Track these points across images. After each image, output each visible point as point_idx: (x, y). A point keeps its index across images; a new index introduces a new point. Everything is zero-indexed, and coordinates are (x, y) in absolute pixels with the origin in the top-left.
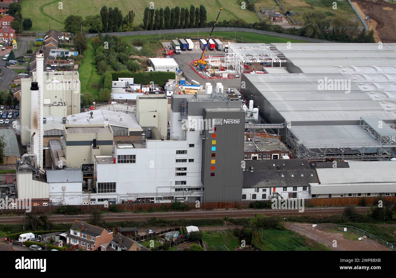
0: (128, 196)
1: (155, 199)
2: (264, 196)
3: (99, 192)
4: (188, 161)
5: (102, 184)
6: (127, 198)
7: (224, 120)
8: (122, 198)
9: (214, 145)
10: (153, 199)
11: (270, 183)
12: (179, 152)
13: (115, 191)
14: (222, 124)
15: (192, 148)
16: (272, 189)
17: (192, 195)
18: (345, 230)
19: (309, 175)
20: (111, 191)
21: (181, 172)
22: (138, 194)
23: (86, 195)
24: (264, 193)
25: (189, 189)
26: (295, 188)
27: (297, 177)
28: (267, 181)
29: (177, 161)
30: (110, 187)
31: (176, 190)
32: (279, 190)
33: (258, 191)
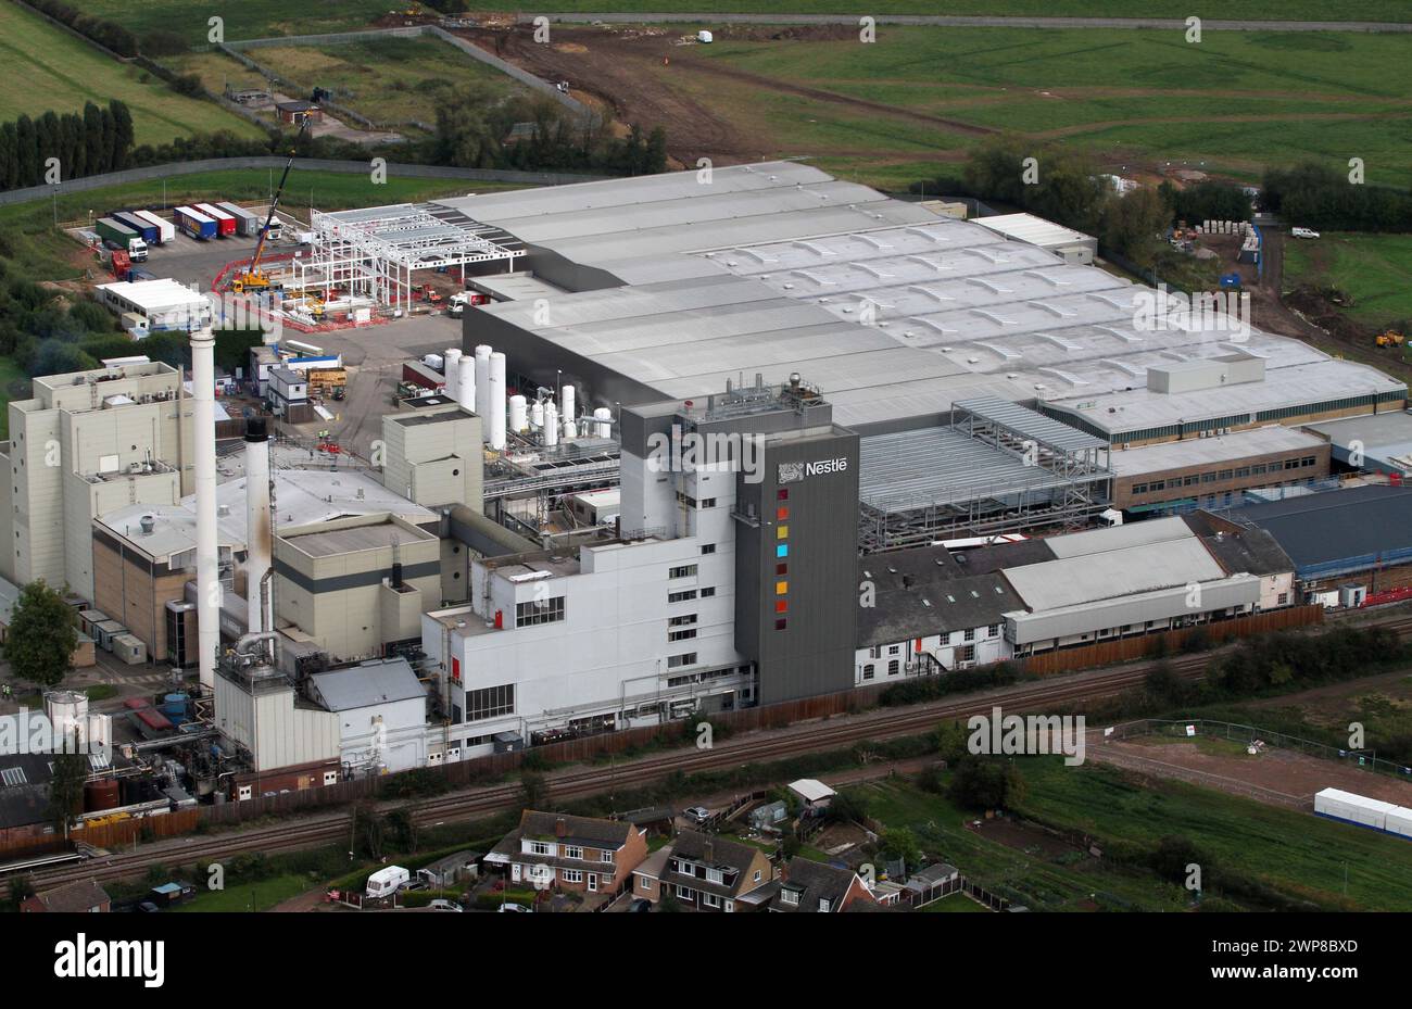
0: (547, 717)
1: (617, 716)
2: (893, 667)
3: (469, 718)
4: (699, 594)
5: (477, 692)
6: (543, 726)
7: (809, 465)
8: (532, 728)
9: (782, 542)
10: (611, 716)
11: (903, 626)
12: (679, 572)
13: (510, 710)
14: (801, 477)
15: (709, 556)
16: (914, 642)
17: (714, 692)
18: (1190, 731)
19: (992, 591)
20: (502, 712)
21: (683, 629)
22: (572, 710)
23: (437, 733)
24: (894, 657)
25: (704, 676)
26: (969, 635)
27: (964, 599)
28: (894, 623)
29: (673, 598)
30: (498, 699)
31: (672, 682)
32: (931, 644)
33: (878, 656)
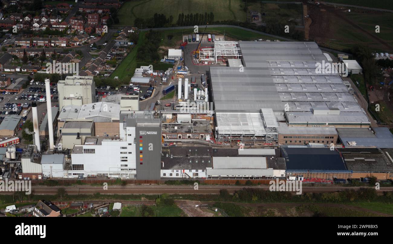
0: (91, 172)
1: (109, 174)
2: (177, 175)
3: (73, 169)
4: (128, 153)
5: (75, 165)
6: (91, 173)
7: (147, 132)
8: (88, 174)
9: (141, 147)
10: (107, 174)
11: (181, 166)
12: (123, 148)
13: (83, 169)
14: (145, 134)
15: (130, 146)
16: (182, 170)
17: (132, 173)
18: (216, 210)
19: (208, 161)
20: (81, 169)
21: (124, 160)
22: (98, 171)
23: (66, 172)
24: (177, 173)
25: (130, 169)
26: (197, 171)
27: (200, 162)
29: (121, 153)
30: (81, 167)
31: (122, 170)
32: (187, 171)
33: (173, 172)
